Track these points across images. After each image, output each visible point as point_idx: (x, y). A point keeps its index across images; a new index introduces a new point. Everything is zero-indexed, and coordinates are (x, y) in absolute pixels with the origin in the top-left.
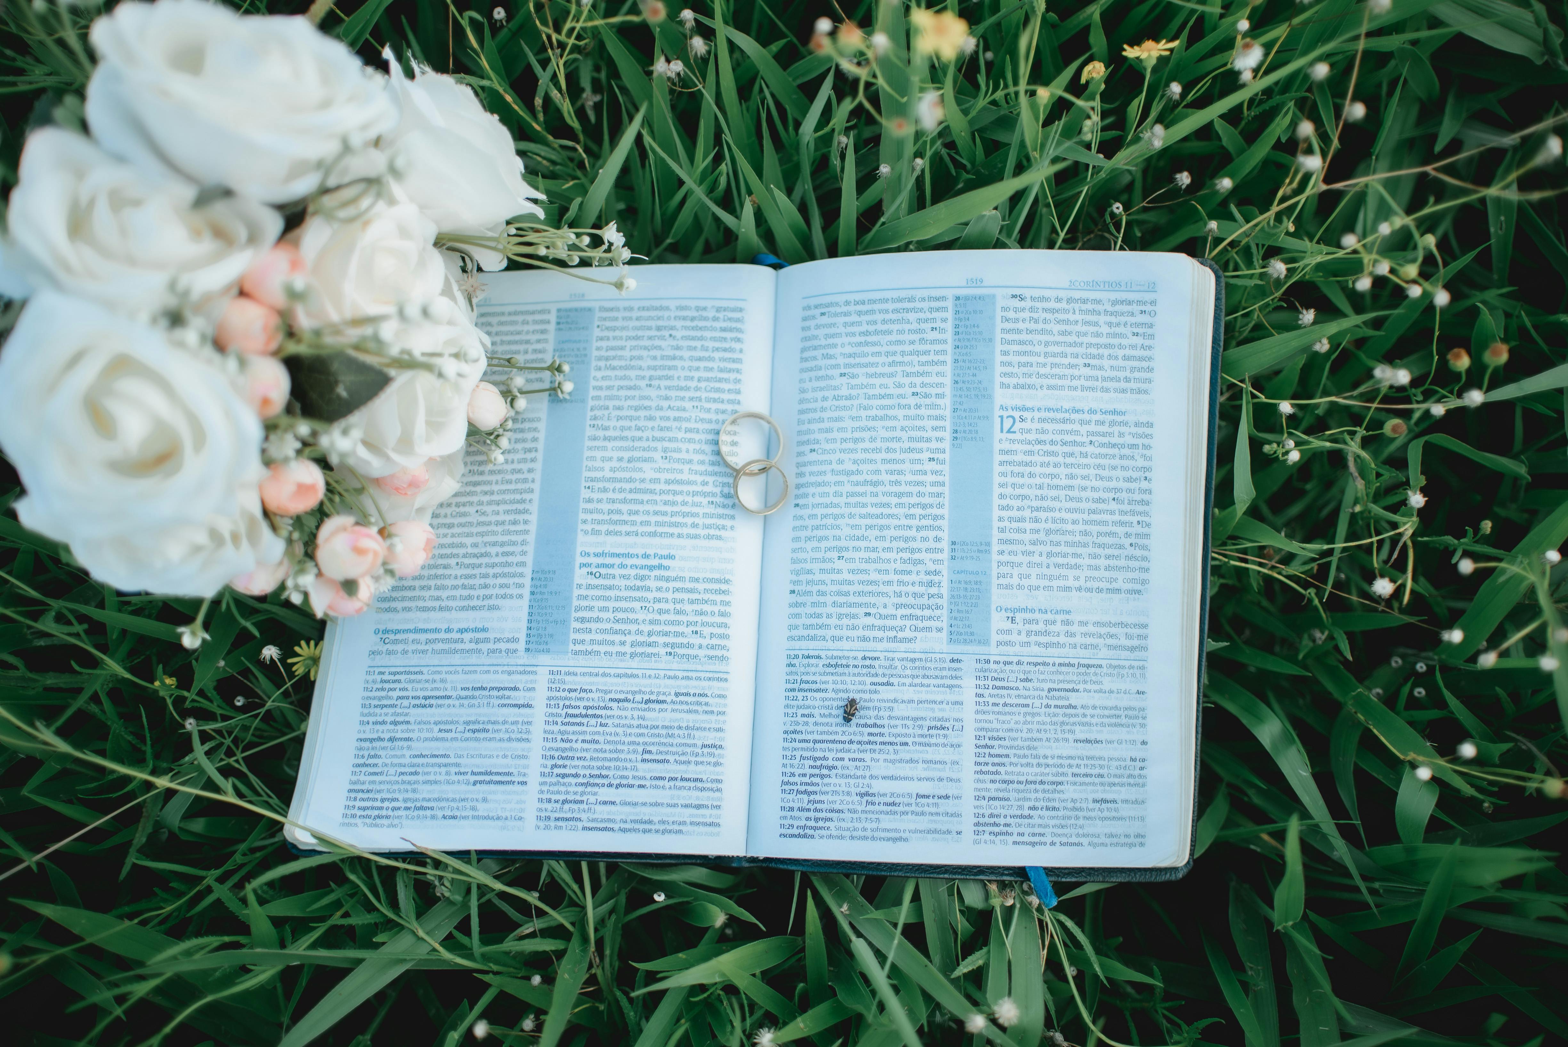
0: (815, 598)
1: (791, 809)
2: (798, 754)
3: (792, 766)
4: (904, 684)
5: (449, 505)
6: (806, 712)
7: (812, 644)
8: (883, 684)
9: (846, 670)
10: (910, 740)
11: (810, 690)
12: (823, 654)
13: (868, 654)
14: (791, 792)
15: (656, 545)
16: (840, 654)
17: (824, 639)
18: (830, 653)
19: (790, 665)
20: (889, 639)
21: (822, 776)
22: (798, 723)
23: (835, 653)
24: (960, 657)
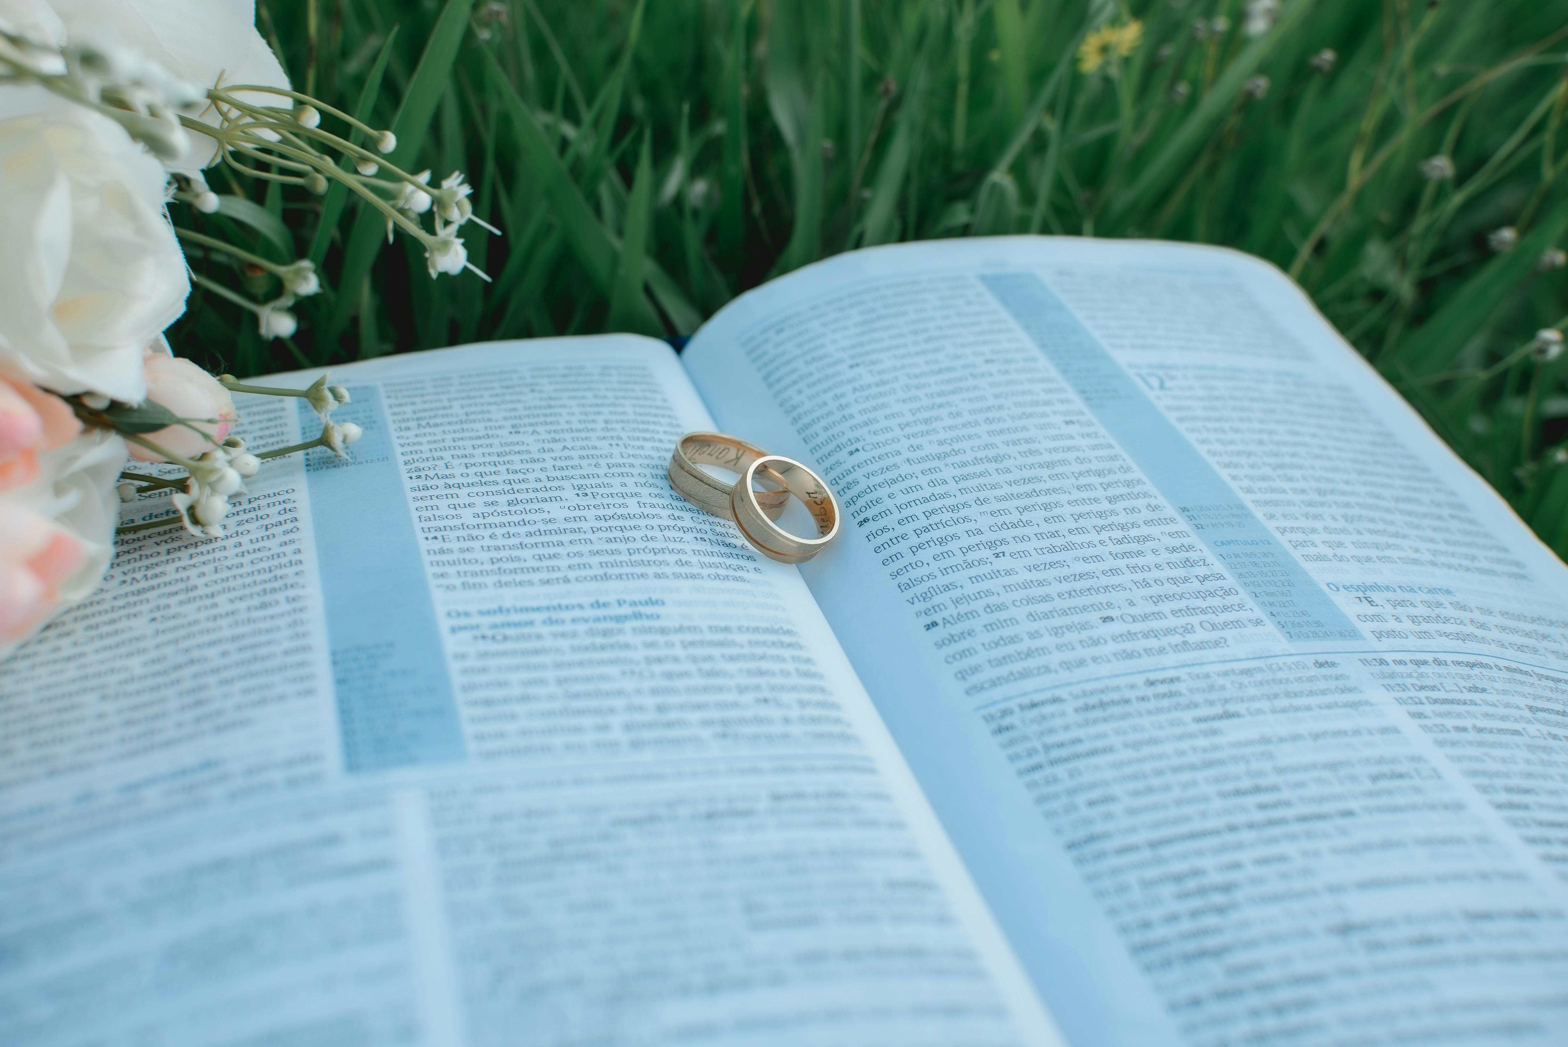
0: (986, 618)
1: (1195, 1002)
2: (1131, 878)
3: (1132, 906)
4: (1260, 712)
5: (91, 604)
6: (1095, 794)
7: (1029, 684)
8: (1220, 717)
9: (1127, 708)
10: (1353, 805)
11: (1077, 756)
12: (1062, 693)
13: (1153, 676)
14: (1166, 964)
15: (634, 590)
16: (1097, 685)
17: (1048, 670)
18: (1076, 689)
19: (1000, 730)
20: (1176, 648)
21: (1221, 910)
22: (1088, 822)
23: (1088, 687)
24: (1330, 658)
